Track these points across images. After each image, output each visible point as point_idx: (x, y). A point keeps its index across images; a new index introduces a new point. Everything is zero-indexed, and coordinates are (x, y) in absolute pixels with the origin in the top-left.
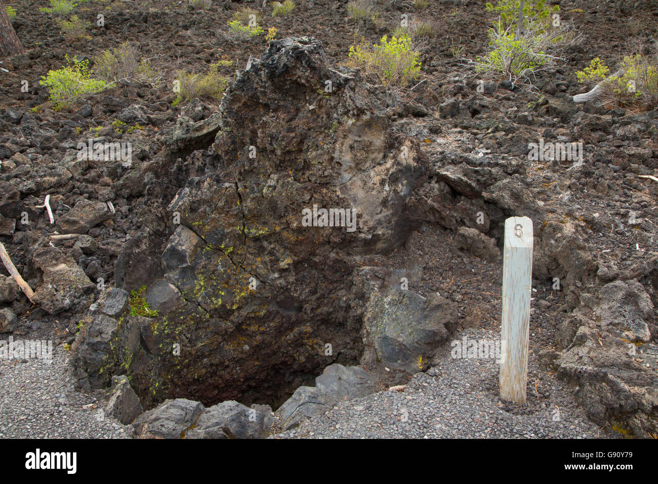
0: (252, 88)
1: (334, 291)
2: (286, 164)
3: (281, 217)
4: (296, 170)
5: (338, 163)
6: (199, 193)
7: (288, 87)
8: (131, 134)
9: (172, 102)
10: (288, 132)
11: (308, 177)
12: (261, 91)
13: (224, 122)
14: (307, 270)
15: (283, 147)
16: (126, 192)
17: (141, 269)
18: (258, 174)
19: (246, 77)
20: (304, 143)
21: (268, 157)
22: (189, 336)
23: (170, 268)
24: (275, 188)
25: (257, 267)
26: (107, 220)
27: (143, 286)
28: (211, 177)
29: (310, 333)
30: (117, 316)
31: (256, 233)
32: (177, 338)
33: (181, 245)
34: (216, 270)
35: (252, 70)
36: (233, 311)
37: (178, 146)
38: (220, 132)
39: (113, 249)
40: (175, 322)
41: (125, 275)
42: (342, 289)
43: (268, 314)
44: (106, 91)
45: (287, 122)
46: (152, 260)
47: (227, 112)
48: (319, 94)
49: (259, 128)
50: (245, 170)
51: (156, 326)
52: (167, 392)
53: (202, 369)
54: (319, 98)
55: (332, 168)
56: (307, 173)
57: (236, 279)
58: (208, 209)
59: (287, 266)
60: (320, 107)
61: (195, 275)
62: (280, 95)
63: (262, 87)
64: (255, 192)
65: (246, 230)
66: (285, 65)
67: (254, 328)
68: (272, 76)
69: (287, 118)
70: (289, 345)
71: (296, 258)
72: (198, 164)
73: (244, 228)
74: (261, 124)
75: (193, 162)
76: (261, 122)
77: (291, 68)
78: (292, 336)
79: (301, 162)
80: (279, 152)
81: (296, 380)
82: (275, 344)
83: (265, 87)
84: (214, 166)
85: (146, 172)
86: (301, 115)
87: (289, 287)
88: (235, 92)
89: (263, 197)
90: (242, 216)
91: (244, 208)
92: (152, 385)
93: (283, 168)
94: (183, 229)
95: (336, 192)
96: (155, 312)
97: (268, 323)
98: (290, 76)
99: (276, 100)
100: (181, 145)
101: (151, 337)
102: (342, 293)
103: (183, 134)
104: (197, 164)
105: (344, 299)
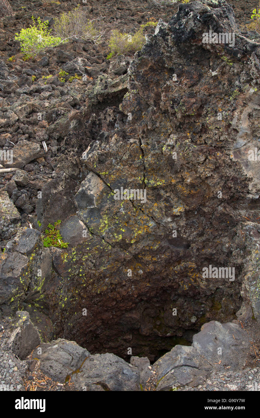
0: (159, 52)
1: (218, 237)
2: (185, 126)
3: (176, 172)
4: (194, 133)
5: (235, 130)
6: (108, 146)
7: (193, 52)
8: (71, 82)
9: (106, 56)
10: (189, 97)
11: (205, 140)
12: (167, 56)
13: (132, 84)
14: (196, 217)
15: (183, 111)
16: (56, 135)
17: (57, 207)
18: (159, 133)
19: (154, 41)
20: (203, 108)
21: (169, 118)
22: (94, 261)
23: (81, 208)
24: (173, 147)
25: (154, 211)
26: (40, 157)
27: (59, 221)
28: (118, 133)
29: (194, 269)
30: (29, 254)
31: (154, 184)
32: (84, 263)
33: (89, 190)
34: (119, 212)
35: (160, 35)
36: (132, 244)
37: (97, 99)
38: (128, 94)
39: (39, 184)
40: (82, 252)
41: (44, 211)
42: (226, 236)
43: (160, 248)
44: (61, 46)
45: (189, 87)
46: (67, 199)
47: (134, 76)
48: (223, 61)
49: (162, 91)
50: (148, 129)
51: (66, 256)
52: (74, 303)
53: (104, 286)
54: (222, 64)
55: (229, 134)
56: (204, 136)
57: (135, 219)
58: (114, 161)
59: (179, 214)
60: (223, 73)
61: (100, 215)
62: (185, 60)
63: (167, 52)
64: (156, 149)
65: (146, 181)
66: (192, 30)
67: (148, 258)
68: (178, 41)
69: (189, 84)
70: (176, 274)
71: (188, 208)
72: (110, 119)
73: (144, 178)
74: (165, 88)
75: (105, 117)
76: (165, 86)
77: (198, 33)
78: (179, 268)
79: (199, 126)
80: (179, 115)
81: (180, 299)
82: (164, 272)
83: (171, 52)
84: (123, 122)
85: (72, 120)
86: (203, 80)
87: (180, 229)
88: (143, 56)
89: (162, 153)
90: (143, 169)
91: (145, 162)
92: (61, 300)
93: (182, 129)
94: (93, 176)
95: (229, 155)
96: (65, 244)
97: (160, 255)
98: (196, 42)
99: (180, 65)
100: (100, 99)
101: (61, 264)
102: (225, 239)
103: (102, 89)
104: (108, 119)
105: (227, 246)
